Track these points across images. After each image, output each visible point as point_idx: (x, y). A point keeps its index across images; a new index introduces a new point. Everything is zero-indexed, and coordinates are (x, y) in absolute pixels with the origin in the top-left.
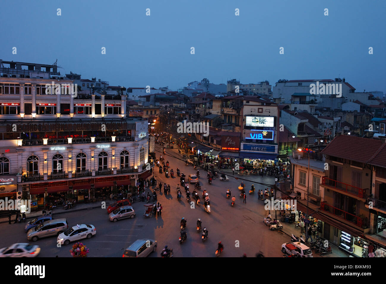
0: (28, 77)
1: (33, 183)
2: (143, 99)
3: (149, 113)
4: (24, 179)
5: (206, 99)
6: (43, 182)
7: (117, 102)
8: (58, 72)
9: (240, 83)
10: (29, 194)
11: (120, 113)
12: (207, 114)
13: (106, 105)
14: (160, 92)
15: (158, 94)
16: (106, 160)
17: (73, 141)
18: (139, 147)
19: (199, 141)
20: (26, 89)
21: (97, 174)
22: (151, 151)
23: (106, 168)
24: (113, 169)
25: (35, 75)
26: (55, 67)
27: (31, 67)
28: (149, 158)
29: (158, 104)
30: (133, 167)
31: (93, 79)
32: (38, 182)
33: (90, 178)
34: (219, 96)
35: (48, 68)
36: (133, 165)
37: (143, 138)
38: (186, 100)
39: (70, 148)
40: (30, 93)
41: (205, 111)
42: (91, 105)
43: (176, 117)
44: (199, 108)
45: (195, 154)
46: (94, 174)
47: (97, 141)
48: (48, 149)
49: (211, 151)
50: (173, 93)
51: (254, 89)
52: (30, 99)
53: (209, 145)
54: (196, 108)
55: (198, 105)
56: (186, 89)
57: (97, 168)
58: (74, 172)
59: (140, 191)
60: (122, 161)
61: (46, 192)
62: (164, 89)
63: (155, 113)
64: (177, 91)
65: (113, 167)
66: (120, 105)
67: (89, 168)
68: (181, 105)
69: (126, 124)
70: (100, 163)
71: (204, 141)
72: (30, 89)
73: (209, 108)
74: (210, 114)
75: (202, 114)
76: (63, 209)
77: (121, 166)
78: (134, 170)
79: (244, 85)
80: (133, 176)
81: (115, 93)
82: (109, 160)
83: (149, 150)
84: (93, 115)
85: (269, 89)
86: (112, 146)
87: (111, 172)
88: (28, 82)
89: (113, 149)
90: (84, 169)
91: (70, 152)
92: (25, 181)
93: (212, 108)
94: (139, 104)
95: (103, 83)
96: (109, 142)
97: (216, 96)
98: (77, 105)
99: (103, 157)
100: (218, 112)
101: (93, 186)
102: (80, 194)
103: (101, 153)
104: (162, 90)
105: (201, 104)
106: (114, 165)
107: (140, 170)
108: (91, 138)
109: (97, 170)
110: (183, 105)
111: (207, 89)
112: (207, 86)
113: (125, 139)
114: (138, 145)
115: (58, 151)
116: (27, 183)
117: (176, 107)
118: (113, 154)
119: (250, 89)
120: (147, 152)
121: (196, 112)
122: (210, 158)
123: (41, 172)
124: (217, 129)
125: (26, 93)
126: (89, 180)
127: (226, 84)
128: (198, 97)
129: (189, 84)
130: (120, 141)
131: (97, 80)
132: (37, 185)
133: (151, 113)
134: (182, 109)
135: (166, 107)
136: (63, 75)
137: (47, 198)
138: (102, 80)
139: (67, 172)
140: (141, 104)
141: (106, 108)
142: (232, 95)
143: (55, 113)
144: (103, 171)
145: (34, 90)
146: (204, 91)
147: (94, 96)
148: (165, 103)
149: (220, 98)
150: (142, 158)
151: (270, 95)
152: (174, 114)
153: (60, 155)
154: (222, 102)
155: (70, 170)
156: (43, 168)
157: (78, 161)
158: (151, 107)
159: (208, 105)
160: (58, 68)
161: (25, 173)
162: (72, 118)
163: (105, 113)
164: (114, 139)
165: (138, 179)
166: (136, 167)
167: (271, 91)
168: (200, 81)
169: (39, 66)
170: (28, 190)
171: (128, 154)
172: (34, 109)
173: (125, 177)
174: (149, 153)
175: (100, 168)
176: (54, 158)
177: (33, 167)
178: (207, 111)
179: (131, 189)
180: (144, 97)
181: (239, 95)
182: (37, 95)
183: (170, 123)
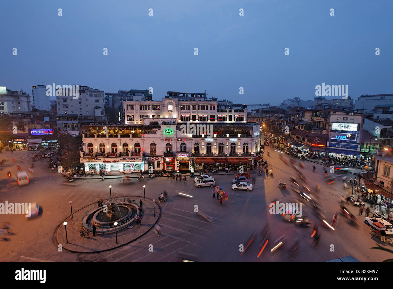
0: (194, 101)
1: (197, 157)
2: (254, 112)
3: (258, 120)
4: (193, 155)
5: (299, 111)
6: (202, 157)
7: (241, 114)
8: (206, 97)
9: (325, 99)
10: (195, 163)
11: (243, 120)
12: (300, 121)
13: (235, 115)
14: (265, 107)
15: (264, 108)
16: (235, 147)
17: (217, 136)
18: (255, 141)
19: (294, 139)
20: (193, 107)
21: (230, 155)
22: (261, 144)
23: (234, 152)
24: (239, 153)
25: (197, 99)
26: (205, 94)
27: (193, 95)
28: (261, 148)
29: (264, 115)
30: (251, 153)
31: (224, 100)
32: (199, 157)
33: (226, 157)
34: (310, 109)
35: (201, 95)
36: (250, 152)
37: (257, 136)
38: (284, 111)
39: (215, 139)
40: (195, 109)
41: (298, 119)
42: (226, 116)
43: (277, 123)
44: (294, 117)
45: (290, 147)
46: (228, 155)
47: (230, 137)
48: (204, 140)
49: (303, 146)
50: (274, 108)
51: (337, 103)
52: (195, 113)
53: (301, 142)
54: (292, 117)
55: (293, 115)
56: (283, 104)
57: (230, 152)
58: (217, 153)
59: (254, 167)
60: (244, 149)
61: (203, 163)
62: (267, 105)
63: (262, 120)
64: (276, 106)
65: (239, 152)
66: (243, 116)
67: (225, 152)
68: (280, 115)
69: (247, 127)
70: (231, 149)
71: (297, 139)
72: (195, 107)
73: (302, 117)
74: (303, 121)
75: (296, 121)
76: (212, 173)
77: (244, 152)
78: (251, 155)
79: (328, 101)
80: (250, 158)
81: (240, 108)
82: (237, 148)
83: (260, 144)
84: (228, 121)
85: (351, 103)
86: (238, 140)
87: (237, 155)
88: (194, 103)
89: (239, 142)
90: (222, 152)
91: (215, 142)
92: (193, 156)
93: (304, 117)
94: (252, 115)
95: (230, 102)
96: (237, 137)
97: (308, 109)
98: (218, 116)
99: (233, 146)
100: (309, 120)
101: (227, 162)
102: (220, 165)
103: (232, 143)
104: (267, 106)
105: (295, 114)
106: (239, 151)
107: (255, 155)
108: (227, 134)
109: (230, 153)
110: (282, 115)
111: (298, 104)
112: (298, 102)
113: (246, 136)
114: (254, 140)
115: (209, 141)
116: (194, 157)
117: (277, 116)
118: (239, 144)
119: (334, 103)
120: (259, 144)
121: (292, 120)
122: (302, 151)
123: (201, 152)
124: (308, 132)
125: (193, 109)
126: (225, 158)
127: (313, 100)
128: (292, 110)
129: (284, 101)
130: (243, 137)
131: (226, 101)
132: (198, 159)
133: (260, 121)
134: (281, 118)
135: (269, 117)
136: (208, 99)
137: (203, 166)
138: (229, 101)
139: (213, 153)
140: (253, 115)
141: (235, 117)
142: (319, 108)
143: (207, 120)
144: (233, 154)
145: (197, 108)
146: (296, 106)
147: (228, 110)
148: (268, 114)
149: (311, 110)
150: (256, 148)
151: (352, 107)
152: (275, 121)
153: (210, 144)
154: (312, 113)
155: (215, 152)
156: (202, 150)
157: (220, 147)
158: (260, 116)
159: (301, 115)
160: (206, 95)
161: (193, 152)
162: (216, 123)
163: (234, 120)
164: (239, 135)
165: (253, 160)
166: (252, 153)
167: (352, 104)
168: (292, 99)
169: (197, 94)
170: (194, 161)
171: (248, 145)
172: (197, 118)
173: (246, 158)
174: (260, 145)
175: (231, 152)
176: (207, 145)
177: (197, 149)
178: (300, 119)
179: (249, 166)
180: (255, 110)
181: (325, 107)
182: (199, 110)
183: (272, 127)
